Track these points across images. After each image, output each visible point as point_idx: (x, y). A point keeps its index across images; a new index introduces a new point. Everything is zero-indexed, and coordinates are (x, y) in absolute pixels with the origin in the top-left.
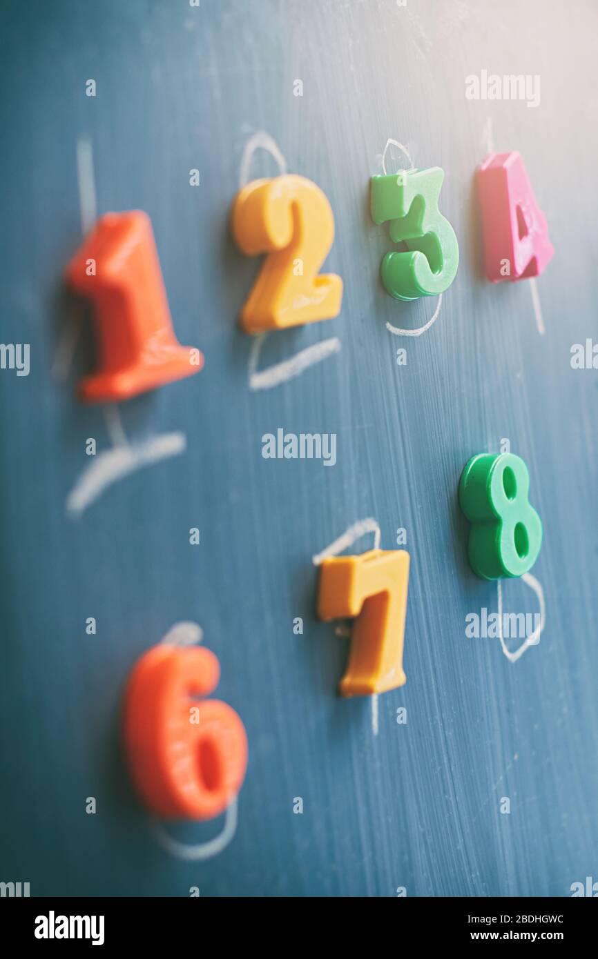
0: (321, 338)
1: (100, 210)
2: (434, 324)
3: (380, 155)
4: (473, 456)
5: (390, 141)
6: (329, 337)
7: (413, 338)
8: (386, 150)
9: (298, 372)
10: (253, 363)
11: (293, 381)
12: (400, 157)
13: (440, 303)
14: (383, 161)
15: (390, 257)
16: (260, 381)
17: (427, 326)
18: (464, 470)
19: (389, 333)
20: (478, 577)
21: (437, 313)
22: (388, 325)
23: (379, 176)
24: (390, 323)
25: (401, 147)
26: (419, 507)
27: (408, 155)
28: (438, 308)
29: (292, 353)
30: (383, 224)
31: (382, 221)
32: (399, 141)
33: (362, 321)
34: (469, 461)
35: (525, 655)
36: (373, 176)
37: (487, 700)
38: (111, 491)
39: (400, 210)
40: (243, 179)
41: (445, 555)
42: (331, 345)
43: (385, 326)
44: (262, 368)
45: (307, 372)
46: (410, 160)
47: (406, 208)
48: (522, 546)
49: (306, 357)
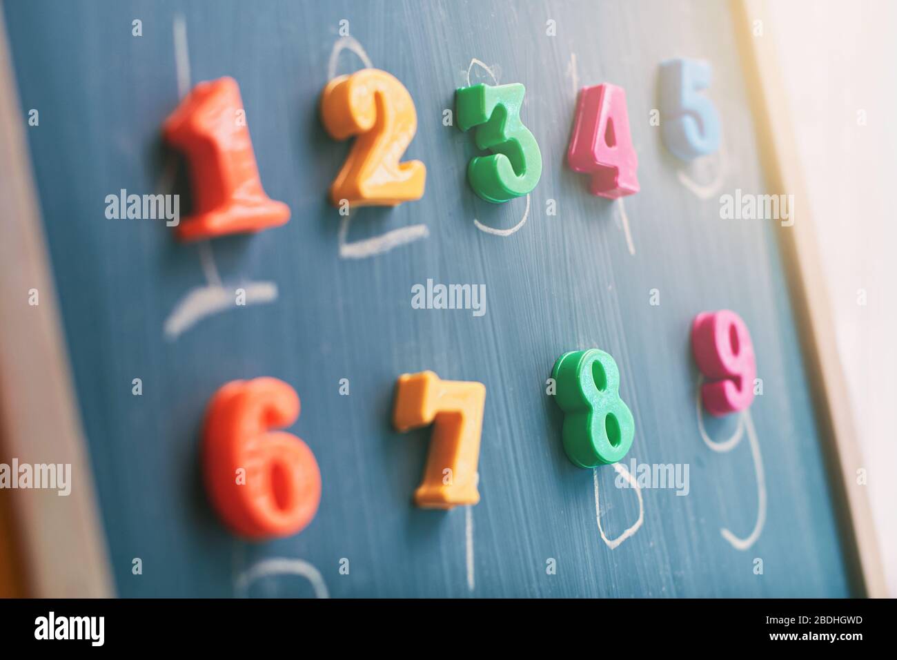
0: (409, 223)
1: (194, 81)
2: (521, 229)
3: (464, 72)
4: (565, 352)
5: (474, 61)
6: (418, 223)
7: (501, 237)
8: (470, 68)
9: (387, 249)
10: (343, 233)
11: (382, 256)
12: (484, 76)
13: (527, 210)
14: (468, 77)
15: (475, 161)
16: (349, 250)
17: (516, 228)
18: (556, 364)
19: (478, 229)
20: (574, 465)
21: (525, 219)
22: (476, 222)
23: (463, 88)
24: (478, 219)
25: (486, 67)
26: (511, 389)
27: (493, 75)
28: (526, 214)
29: (381, 231)
30: (468, 130)
31: (467, 128)
32: (483, 62)
33: (450, 214)
34: (561, 356)
35: (623, 544)
36: (458, 88)
37: (586, 579)
38: (206, 323)
39: (483, 116)
40: (332, 73)
41: (539, 438)
42: (419, 231)
43: (473, 222)
44: (351, 239)
45: (396, 250)
46: (495, 80)
47: (488, 114)
48: (614, 436)
49: (395, 238)
